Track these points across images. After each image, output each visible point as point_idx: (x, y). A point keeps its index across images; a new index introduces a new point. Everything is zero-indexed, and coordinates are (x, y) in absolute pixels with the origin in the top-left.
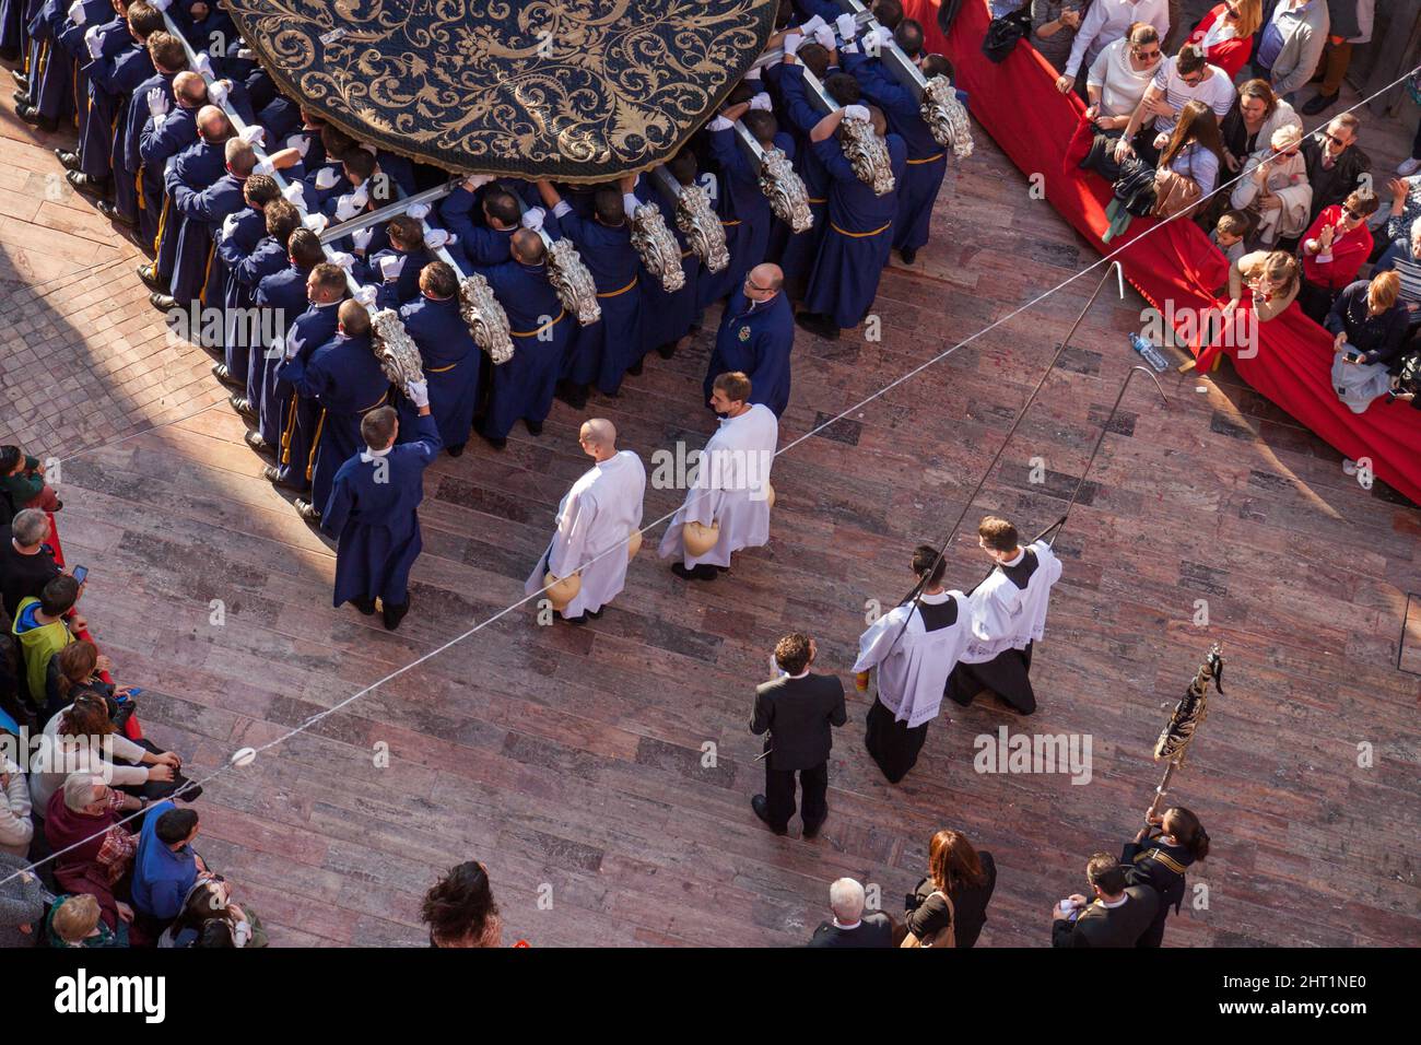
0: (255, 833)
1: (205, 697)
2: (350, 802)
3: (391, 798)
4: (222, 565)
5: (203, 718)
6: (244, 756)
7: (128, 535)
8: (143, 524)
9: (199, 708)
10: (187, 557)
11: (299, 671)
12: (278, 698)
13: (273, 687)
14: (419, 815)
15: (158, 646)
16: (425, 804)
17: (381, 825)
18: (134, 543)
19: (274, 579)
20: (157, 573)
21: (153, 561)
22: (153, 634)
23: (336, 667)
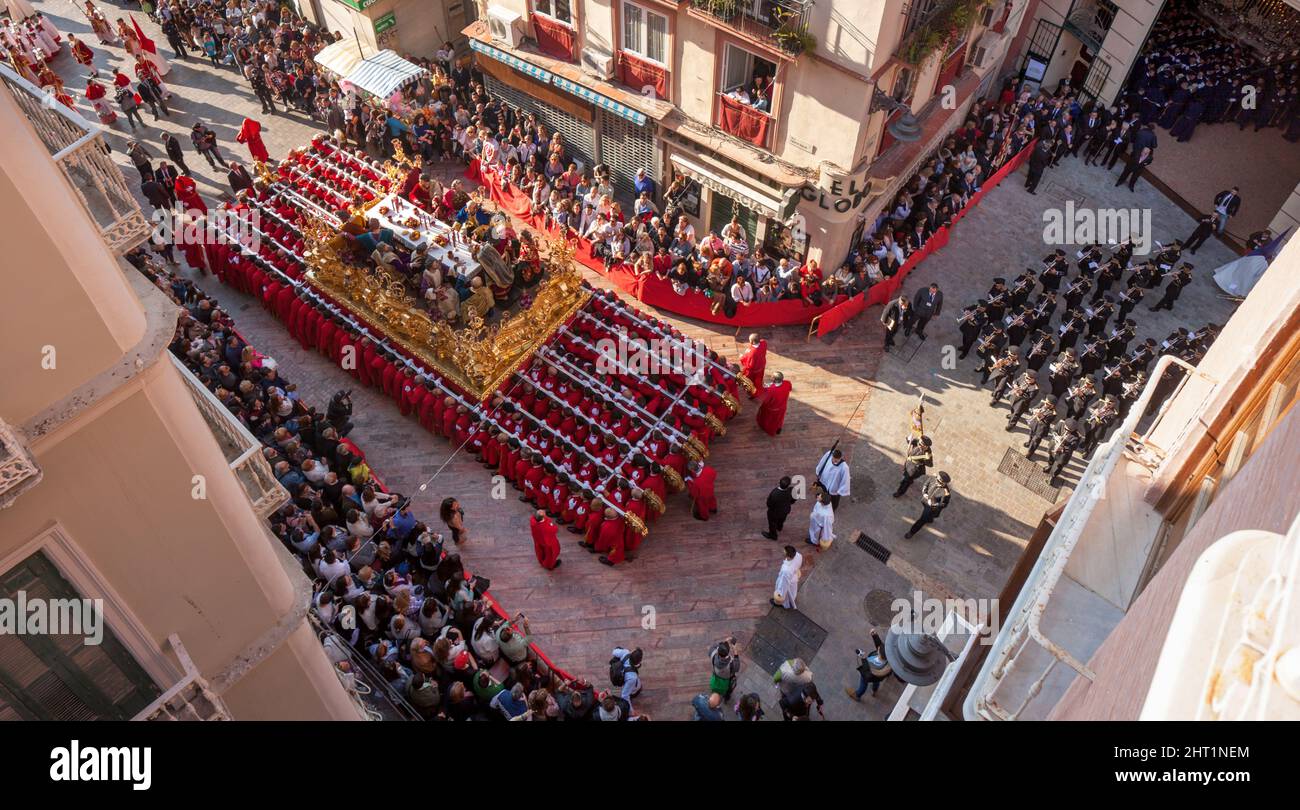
0: (429, 507)
1: (404, 474)
2: (452, 489)
3: (463, 484)
4: (398, 435)
5: (405, 480)
6: (423, 487)
7: (371, 436)
8: (374, 432)
9: (402, 477)
10: (388, 437)
11: (427, 458)
12: (423, 467)
13: (422, 464)
14: (472, 486)
15: (387, 464)
16: (473, 482)
17: (462, 492)
18: (373, 438)
19: (414, 435)
20: (381, 444)
21: (380, 441)
22: (385, 461)
23: (437, 453)
